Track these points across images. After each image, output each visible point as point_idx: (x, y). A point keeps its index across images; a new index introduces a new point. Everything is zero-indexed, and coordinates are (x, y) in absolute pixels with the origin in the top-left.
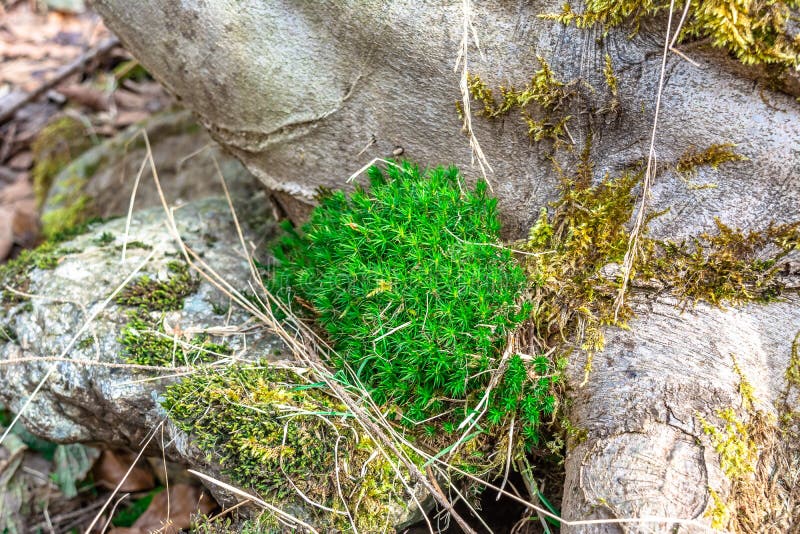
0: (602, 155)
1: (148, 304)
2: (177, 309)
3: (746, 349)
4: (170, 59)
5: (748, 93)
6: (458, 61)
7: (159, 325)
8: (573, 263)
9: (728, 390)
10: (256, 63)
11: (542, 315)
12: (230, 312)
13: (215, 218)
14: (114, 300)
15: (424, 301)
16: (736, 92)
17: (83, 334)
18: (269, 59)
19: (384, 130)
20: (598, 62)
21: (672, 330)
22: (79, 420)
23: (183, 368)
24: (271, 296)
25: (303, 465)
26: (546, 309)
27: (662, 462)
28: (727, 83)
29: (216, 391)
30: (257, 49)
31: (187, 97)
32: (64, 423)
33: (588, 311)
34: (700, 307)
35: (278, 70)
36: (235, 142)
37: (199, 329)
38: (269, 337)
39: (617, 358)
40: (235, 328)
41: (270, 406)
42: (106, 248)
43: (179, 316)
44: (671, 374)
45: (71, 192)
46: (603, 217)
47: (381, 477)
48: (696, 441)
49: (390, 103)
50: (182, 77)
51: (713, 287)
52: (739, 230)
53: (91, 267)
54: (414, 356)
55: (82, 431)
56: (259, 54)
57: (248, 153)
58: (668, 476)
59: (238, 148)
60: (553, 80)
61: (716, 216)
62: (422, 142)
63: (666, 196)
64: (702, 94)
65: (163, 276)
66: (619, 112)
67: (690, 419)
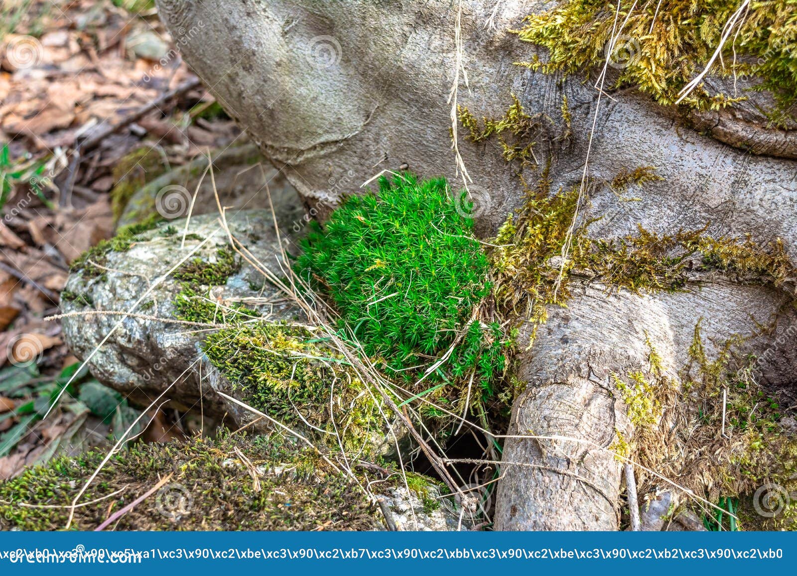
0: (558, 173)
1: (199, 279)
2: (221, 284)
3: (657, 328)
4: (232, 87)
5: (667, 128)
6: (450, 96)
7: (205, 294)
8: (528, 255)
9: (640, 357)
10: (298, 92)
11: (501, 294)
12: (263, 289)
13: (261, 222)
14: (171, 275)
15: (409, 276)
16: (658, 127)
17: (145, 299)
18: (308, 90)
19: (394, 149)
20: (557, 101)
21: (600, 309)
22: (137, 369)
23: (221, 325)
24: (296, 276)
25: (306, 395)
26: (504, 289)
27: (581, 407)
28: (653, 121)
29: (245, 339)
30: (300, 81)
31: (243, 119)
32: (125, 371)
33: (536, 292)
34: (622, 293)
35: (314, 99)
36: (279, 157)
37: (237, 299)
38: (291, 308)
39: (555, 329)
40: (265, 299)
41: (285, 352)
42: (169, 238)
43: (222, 289)
44: (595, 342)
45: (144, 209)
46: (553, 220)
47: (366, 411)
48: (610, 395)
49: (400, 128)
50: (240, 102)
51: (633, 278)
52: (655, 234)
53: (157, 251)
54: (398, 319)
55: (138, 378)
56: (301, 85)
57: (288, 165)
58: (584, 418)
59: (280, 162)
60: (523, 114)
61: (639, 223)
62: (422, 160)
63: (603, 206)
64: (633, 128)
65: (213, 260)
66: (571, 140)
67: (607, 377)
